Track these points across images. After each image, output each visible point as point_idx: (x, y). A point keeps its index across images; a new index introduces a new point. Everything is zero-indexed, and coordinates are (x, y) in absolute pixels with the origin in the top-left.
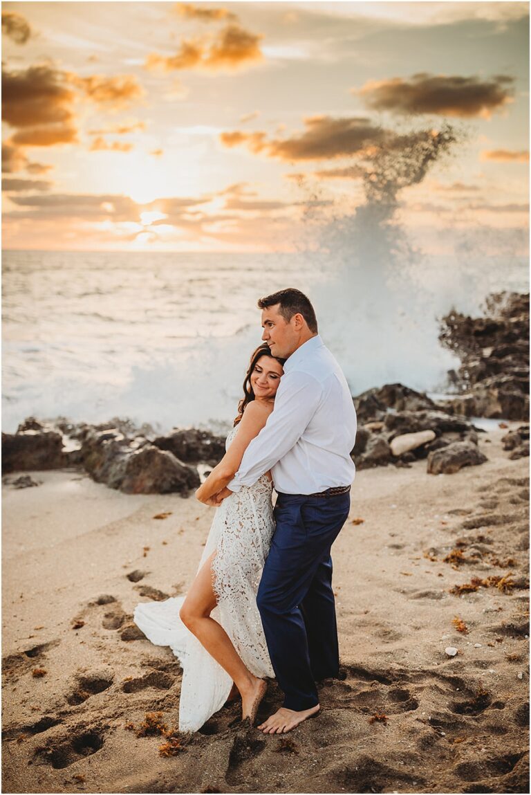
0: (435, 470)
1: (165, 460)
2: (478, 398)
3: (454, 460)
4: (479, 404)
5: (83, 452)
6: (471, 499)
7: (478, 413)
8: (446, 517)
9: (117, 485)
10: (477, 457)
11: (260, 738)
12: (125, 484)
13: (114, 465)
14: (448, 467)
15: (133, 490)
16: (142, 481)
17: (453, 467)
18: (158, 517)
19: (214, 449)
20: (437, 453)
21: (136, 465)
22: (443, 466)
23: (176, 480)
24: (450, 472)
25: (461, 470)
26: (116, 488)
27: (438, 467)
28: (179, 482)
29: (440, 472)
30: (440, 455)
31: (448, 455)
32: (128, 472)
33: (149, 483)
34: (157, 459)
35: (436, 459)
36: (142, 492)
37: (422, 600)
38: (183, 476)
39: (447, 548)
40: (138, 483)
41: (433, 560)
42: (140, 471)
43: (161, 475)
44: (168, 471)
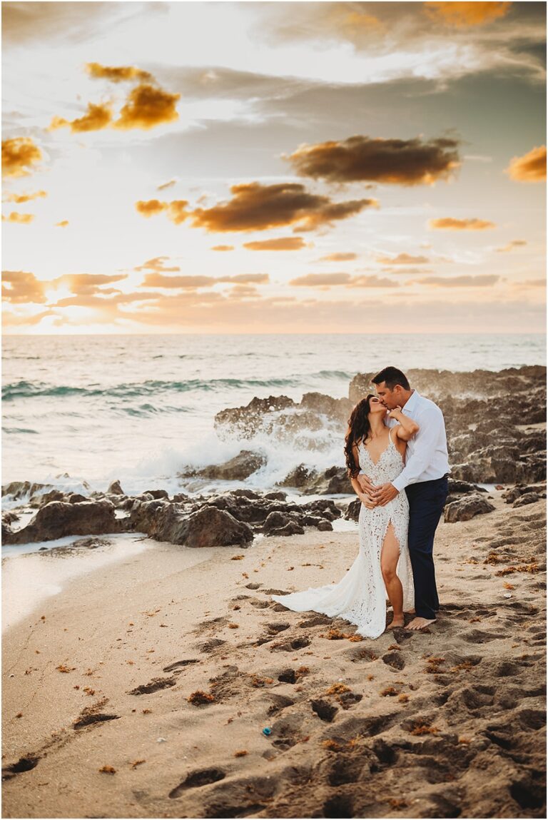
0: (451, 519)
1: (224, 517)
2: (474, 466)
3: (468, 509)
4: (475, 471)
5: (133, 519)
6: (491, 532)
7: (475, 478)
8: (474, 543)
9: (182, 541)
10: (486, 506)
11: (408, 632)
12: (189, 540)
13: (175, 526)
14: (463, 515)
15: (198, 543)
16: (205, 536)
17: (467, 515)
18: (234, 559)
19: (253, 512)
20: (453, 504)
21: (198, 522)
22: (459, 514)
23: (235, 533)
24: (465, 519)
25: (475, 517)
26: (181, 544)
27: (455, 516)
28: (238, 535)
29: (457, 520)
30: (456, 506)
31: (462, 506)
32: (190, 529)
33: (213, 537)
34: (217, 516)
35: (452, 510)
36: (206, 545)
37: (478, 580)
38: (240, 530)
39: (483, 557)
40: (202, 538)
41: (475, 564)
42: (202, 528)
43: (222, 530)
44: (227, 526)
